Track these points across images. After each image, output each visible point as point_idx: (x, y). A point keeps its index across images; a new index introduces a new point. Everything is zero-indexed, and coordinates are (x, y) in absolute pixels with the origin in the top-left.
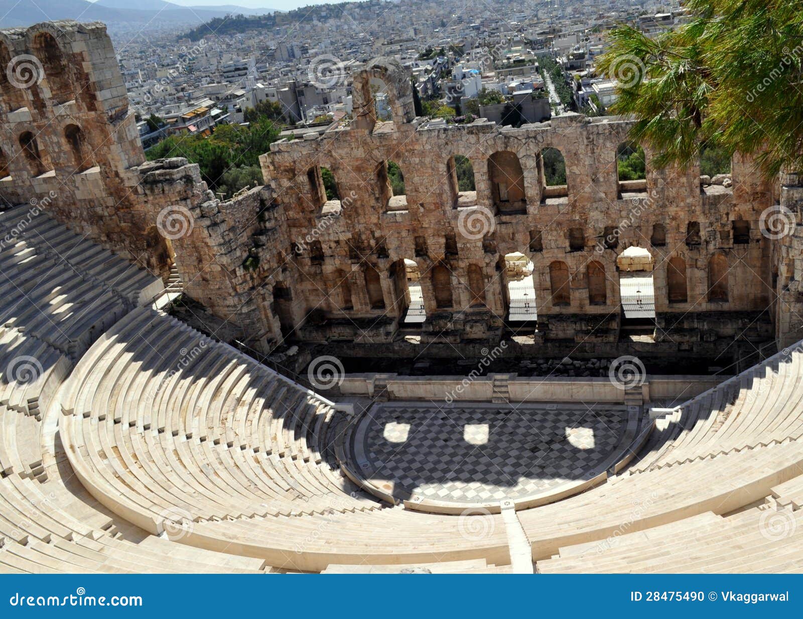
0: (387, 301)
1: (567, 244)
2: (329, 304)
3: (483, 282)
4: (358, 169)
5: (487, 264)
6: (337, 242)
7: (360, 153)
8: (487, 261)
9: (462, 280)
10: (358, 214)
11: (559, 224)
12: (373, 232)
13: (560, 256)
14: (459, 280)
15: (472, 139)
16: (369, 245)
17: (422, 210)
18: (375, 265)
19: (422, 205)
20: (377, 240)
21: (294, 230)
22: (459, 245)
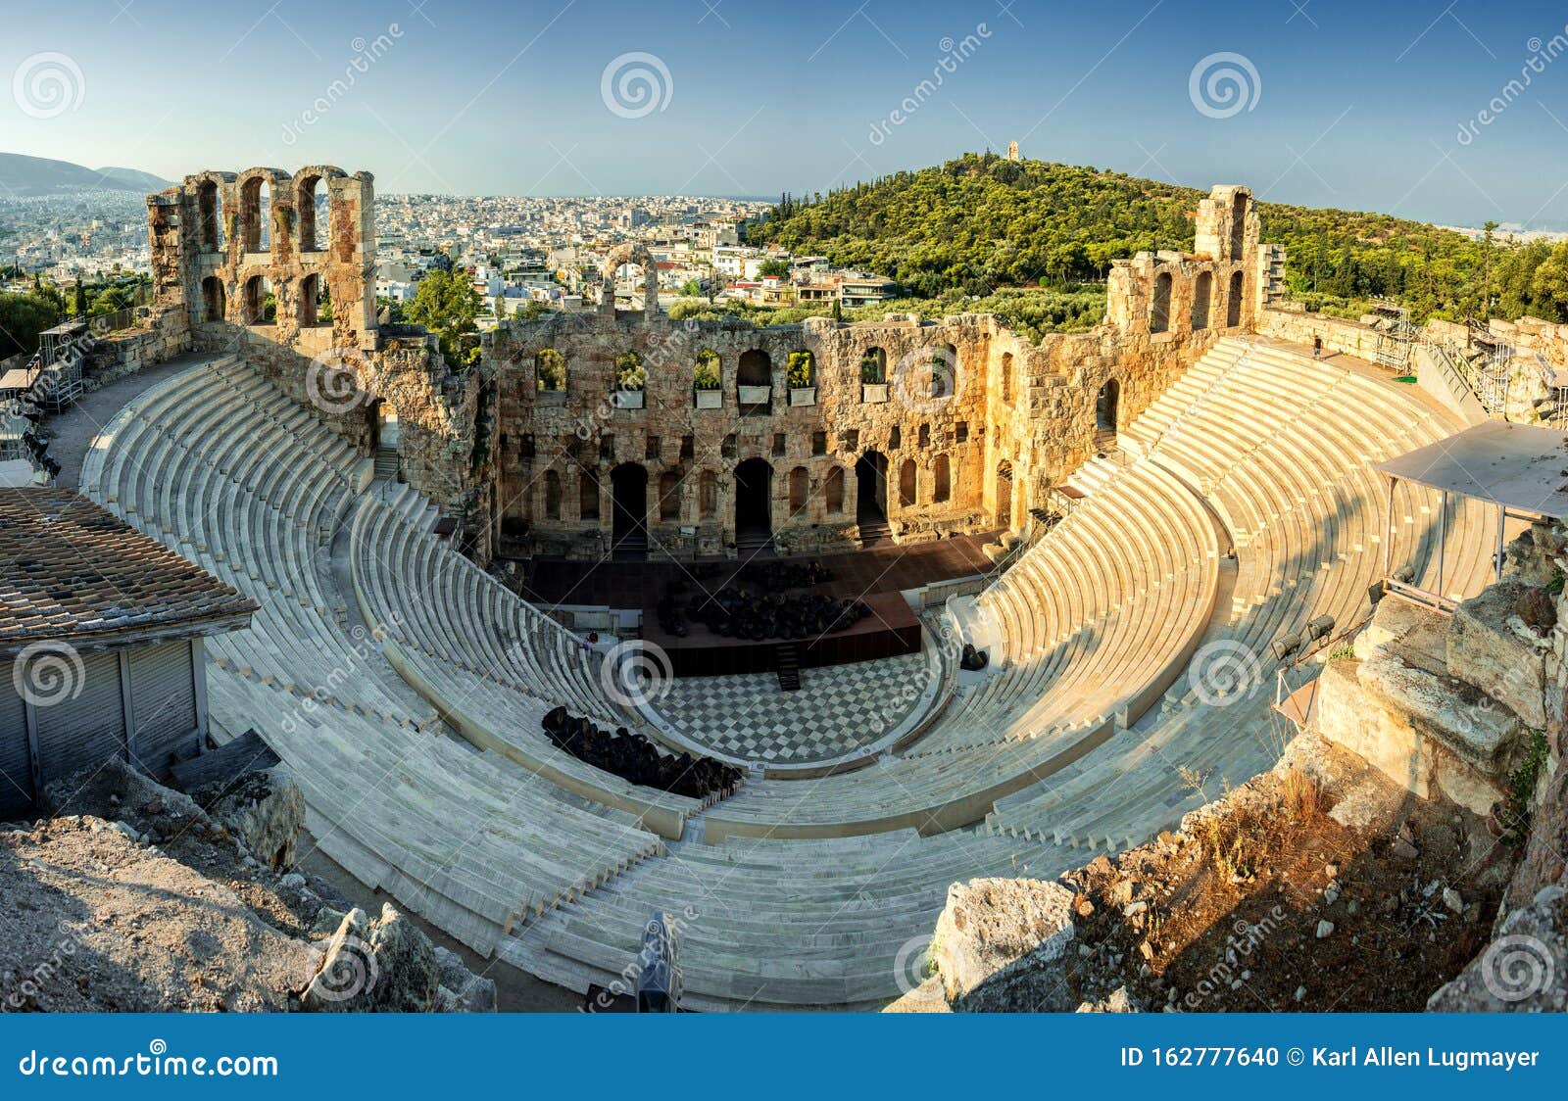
0: (602, 511)
1: (811, 447)
2: (529, 513)
3: (715, 492)
4: (597, 358)
5: (725, 470)
6: (556, 437)
7: (603, 340)
8: (726, 465)
9: (695, 488)
10: (586, 407)
11: (806, 426)
12: (600, 429)
13: (803, 462)
14: (691, 488)
15: (728, 334)
16: (592, 442)
17: (662, 407)
18: (597, 467)
19: (663, 402)
20: (604, 438)
21: (506, 420)
22: (696, 449)
